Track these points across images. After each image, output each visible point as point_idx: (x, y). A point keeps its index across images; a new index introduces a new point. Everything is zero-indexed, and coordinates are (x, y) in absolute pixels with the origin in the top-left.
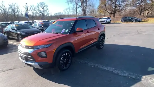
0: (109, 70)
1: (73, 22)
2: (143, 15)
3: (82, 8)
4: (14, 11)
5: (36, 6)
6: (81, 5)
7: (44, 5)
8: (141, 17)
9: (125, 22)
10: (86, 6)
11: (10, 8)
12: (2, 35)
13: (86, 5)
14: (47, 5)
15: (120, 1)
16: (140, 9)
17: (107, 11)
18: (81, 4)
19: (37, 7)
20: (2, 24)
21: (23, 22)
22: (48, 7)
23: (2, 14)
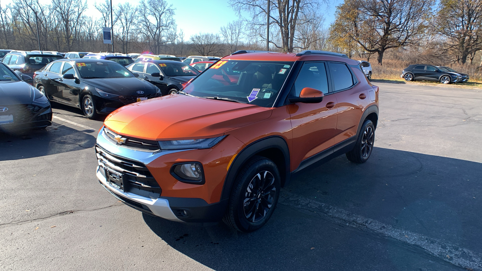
0: (409, 242)
1: (288, 66)
2: (470, 61)
3: (281, 26)
4: (67, 21)
5: (136, 10)
6: (278, 19)
7: (163, 7)
8: (467, 70)
9: (415, 80)
10: (295, 23)
11: (55, 8)
12: (32, 90)
13: (296, 17)
14: (171, 8)
15: (404, 14)
16: (463, 43)
17: (359, 42)
18: (278, 14)
19: (141, 12)
20: (31, 58)
21: (98, 56)
22: (174, 17)
23: (27, 25)
